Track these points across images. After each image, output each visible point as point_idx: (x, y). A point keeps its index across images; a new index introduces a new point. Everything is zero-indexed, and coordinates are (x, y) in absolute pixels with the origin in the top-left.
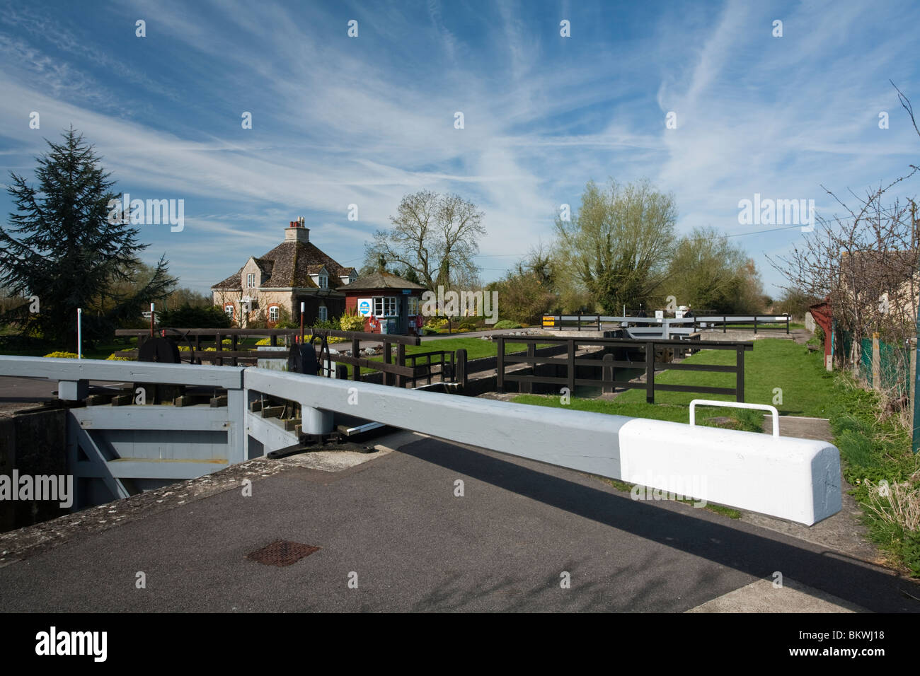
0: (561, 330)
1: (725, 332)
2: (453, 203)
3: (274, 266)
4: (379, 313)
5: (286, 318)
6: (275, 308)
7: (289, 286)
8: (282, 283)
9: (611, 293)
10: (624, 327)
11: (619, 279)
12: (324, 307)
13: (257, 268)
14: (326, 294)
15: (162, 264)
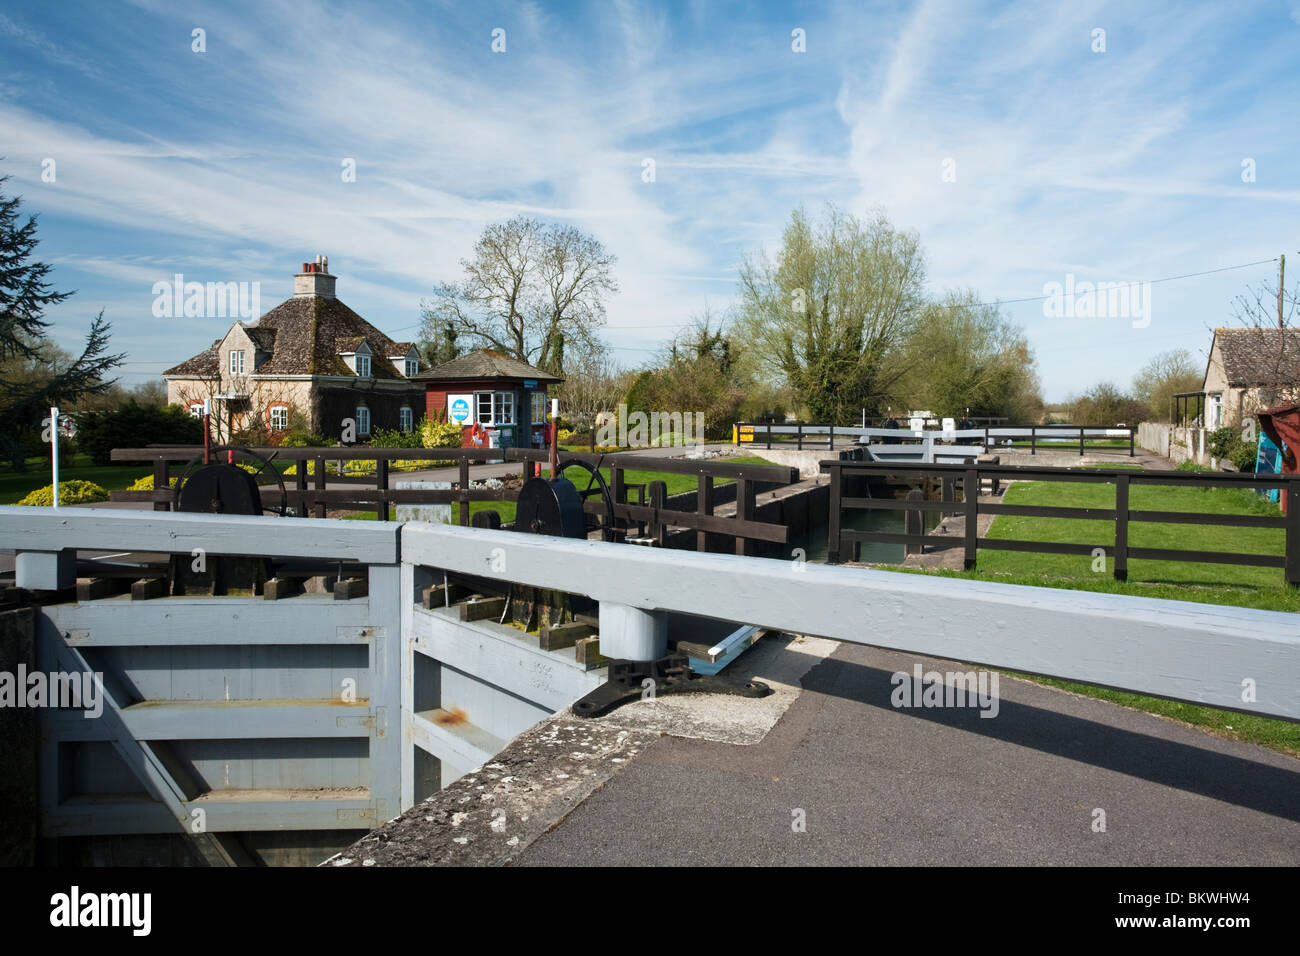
0: (769, 448)
1: (1033, 453)
2: (565, 240)
3: (277, 338)
4: (485, 419)
5: (300, 427)
6: (279, 408)
7: (306, 372)
8: (294, 367)
9: (828, 389)
10: (864, 445)
11: (842, 368)
12: (365, 409)
13: (248, 340)
14: (369, 386)
15: (99, 327)
